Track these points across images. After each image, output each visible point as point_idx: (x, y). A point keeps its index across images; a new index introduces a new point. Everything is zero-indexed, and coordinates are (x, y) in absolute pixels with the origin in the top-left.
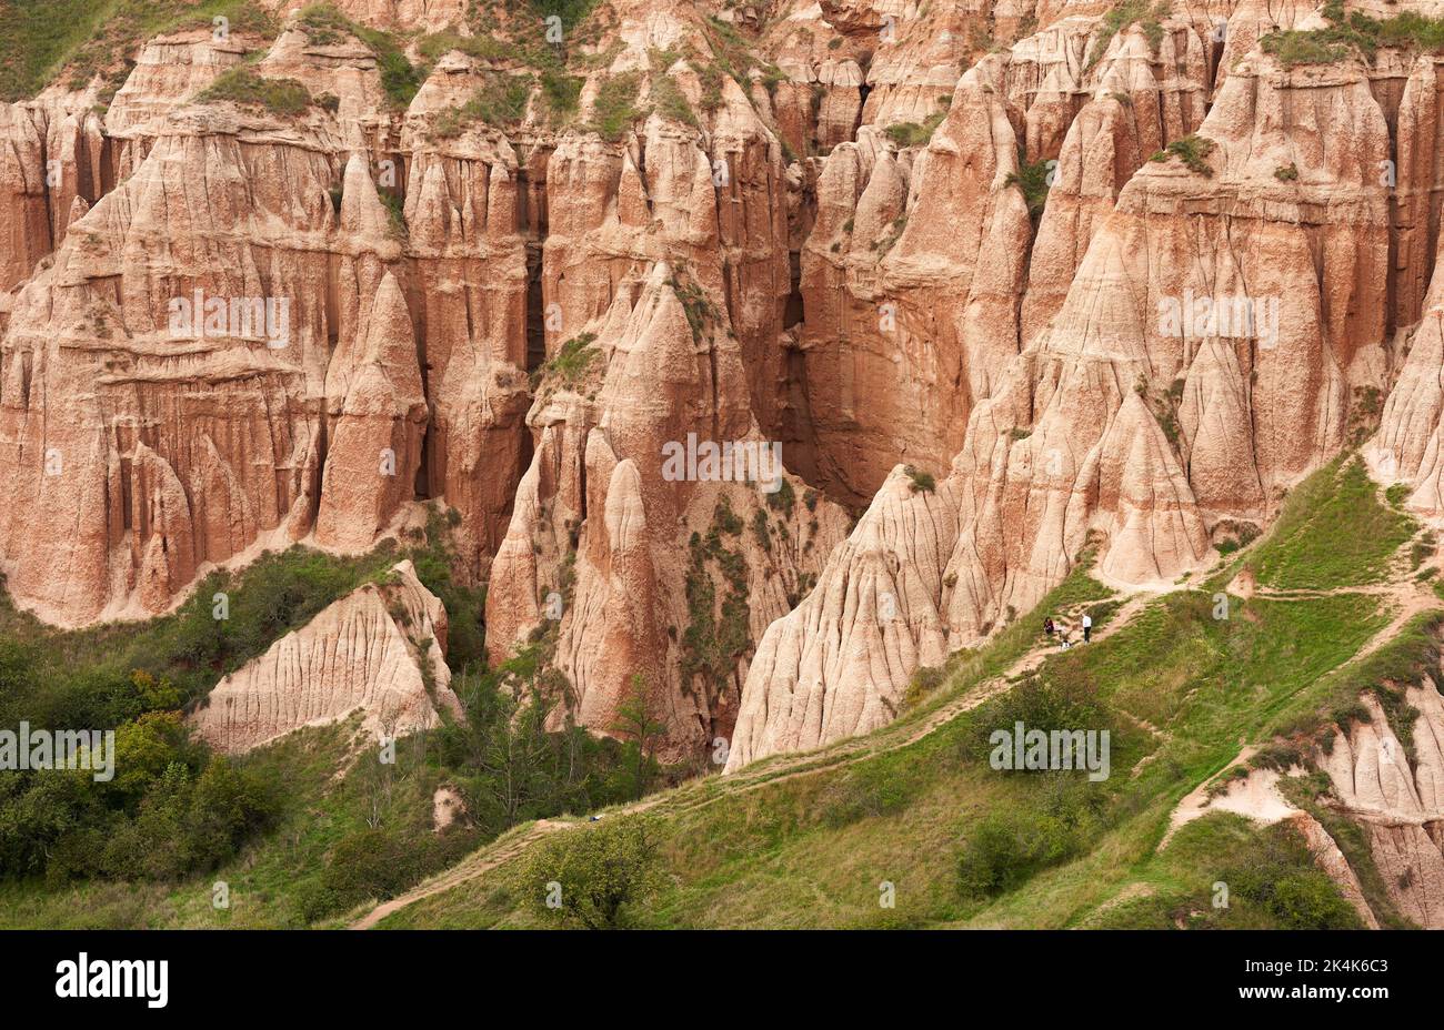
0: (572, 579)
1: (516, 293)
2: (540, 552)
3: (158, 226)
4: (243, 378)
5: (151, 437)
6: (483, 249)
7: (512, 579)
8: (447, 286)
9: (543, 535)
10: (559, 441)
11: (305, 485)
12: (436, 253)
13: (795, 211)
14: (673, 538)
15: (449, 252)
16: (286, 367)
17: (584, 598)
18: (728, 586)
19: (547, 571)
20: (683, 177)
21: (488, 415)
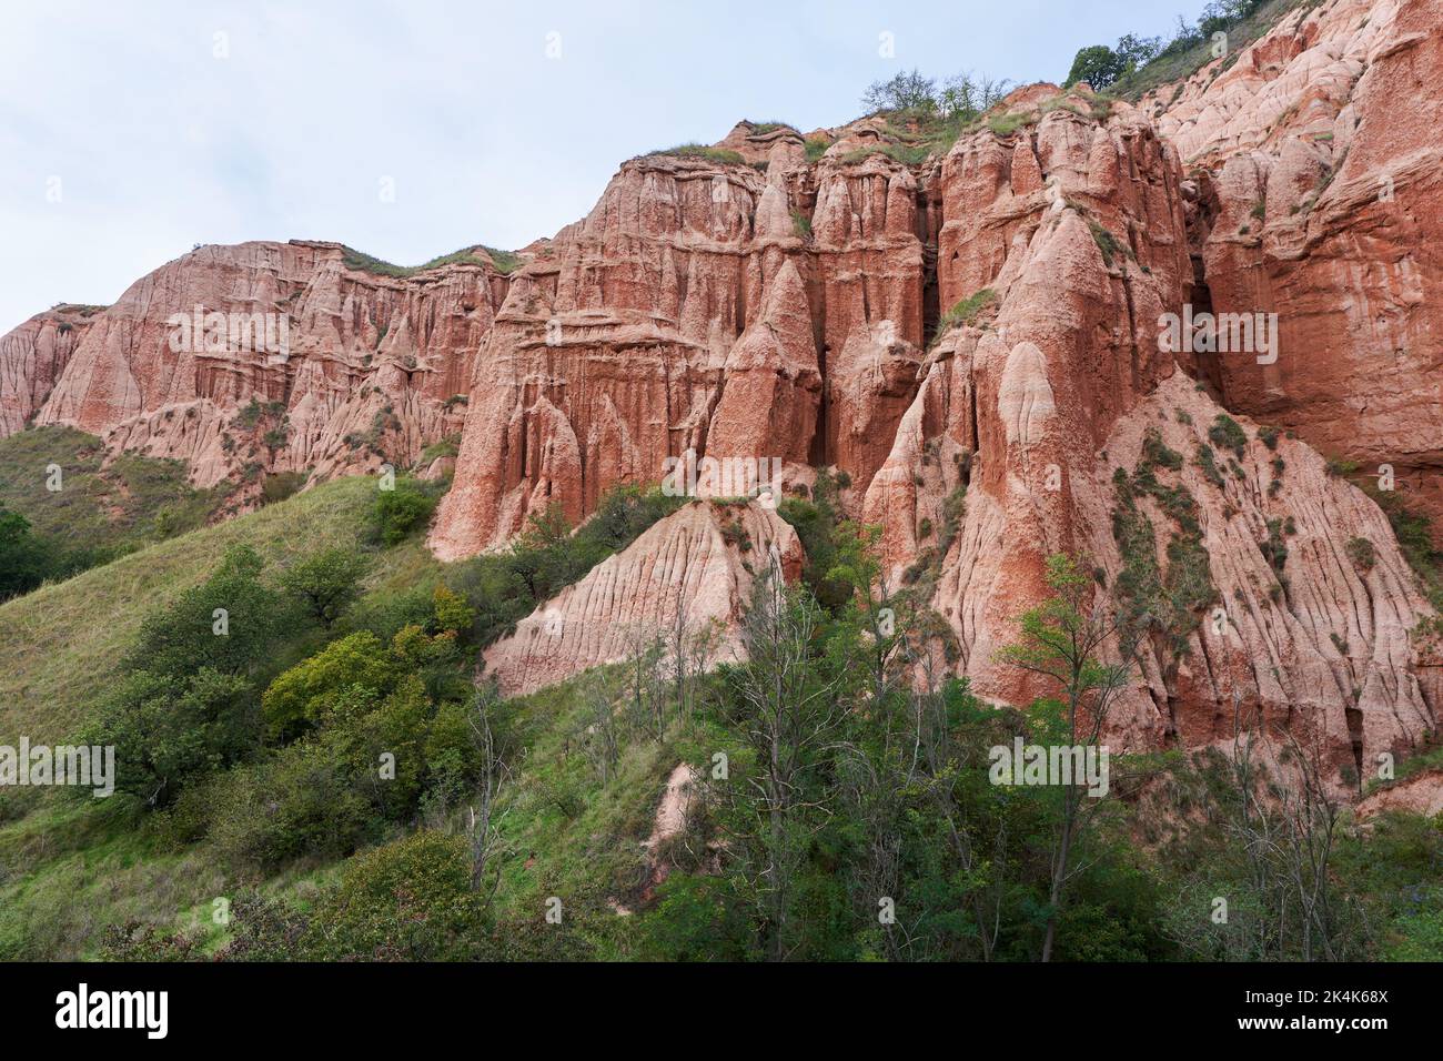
0: (962, 512)
1: (911, 279)
2: (921, 483)
3: (597, 234)
4: (645, 346)
5: (556, 395)
6: (880, 242)
7: (885, 509)
8: (845, 275)
9: (927, 469)
10: (948, 374)
11: (694, 441)
12: (836, 249)
13: (1193, 217)
14: (1092, 470)
15: (848, 248)
16: (690, 342)
17: (975, 529)
18: (1172, 526)
19: (928, 504)
20: (1078, 148)
21: (879, 379)
